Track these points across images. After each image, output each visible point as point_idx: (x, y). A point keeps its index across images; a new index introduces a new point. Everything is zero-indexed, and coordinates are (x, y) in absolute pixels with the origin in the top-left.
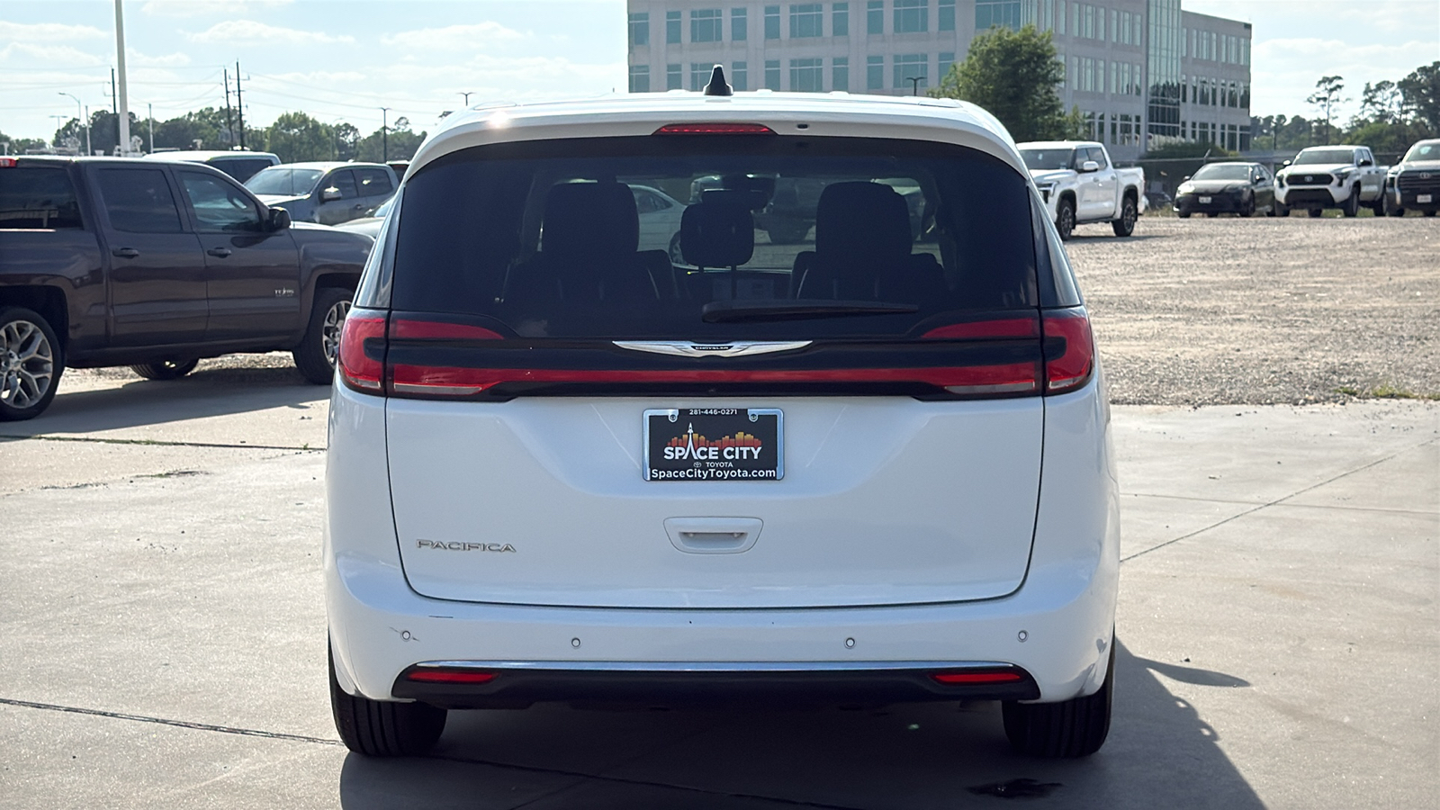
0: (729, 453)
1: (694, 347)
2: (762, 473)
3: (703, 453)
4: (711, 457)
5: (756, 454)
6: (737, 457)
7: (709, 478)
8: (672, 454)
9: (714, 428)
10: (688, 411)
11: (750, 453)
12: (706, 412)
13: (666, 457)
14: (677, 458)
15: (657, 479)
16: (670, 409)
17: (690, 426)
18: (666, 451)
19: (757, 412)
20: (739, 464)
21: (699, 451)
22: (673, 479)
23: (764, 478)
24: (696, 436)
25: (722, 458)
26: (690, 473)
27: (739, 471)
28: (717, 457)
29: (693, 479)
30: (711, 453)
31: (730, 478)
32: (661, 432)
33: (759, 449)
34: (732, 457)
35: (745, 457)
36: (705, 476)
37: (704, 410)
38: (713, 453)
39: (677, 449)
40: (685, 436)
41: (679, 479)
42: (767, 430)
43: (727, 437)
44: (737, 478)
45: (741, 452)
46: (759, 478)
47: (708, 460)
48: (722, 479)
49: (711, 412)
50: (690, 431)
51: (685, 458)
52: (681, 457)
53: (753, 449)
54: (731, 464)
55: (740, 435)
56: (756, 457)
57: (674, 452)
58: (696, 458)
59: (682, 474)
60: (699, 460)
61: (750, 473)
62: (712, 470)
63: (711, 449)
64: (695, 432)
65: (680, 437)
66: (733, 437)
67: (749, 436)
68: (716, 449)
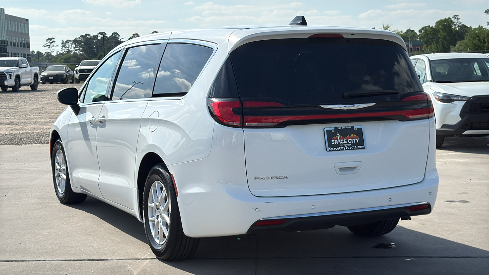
0: (350, 141)
1: (344, 106)
2: (361, 147)
3: (342, 141)
4: (345, 143)
5: (357, 140)
6: (352, 142)
7: (346, 150)
8: (334, 142)
9: (345, 133)
10: (337, 128)
11: (356, 140)
12: (342, 128)
13: (332, 143)
14: (335, 143)
15: (331, 151)
16: (331, 127)
17: (338, 133)
18: (332, 141)
19: (357, 127)
20: (353, 144)
21: (341, 141)
22: (336, 150)
23: (361, 148)
24: (340, 136)
25: (348, 143)
26: (340, 148)
27: (354, 147)
28: (346, 143)
29: (341, 150)
30: (344, 141)
31: (352, 149)
32: (330, 135)
33: (358, 139)
34: (351, 142)
35: (354, 142)
36: (345, 149)
37: (341, 127)
38: (345, 141)
39: (335, 140)
40: (337, 136)
41: (337, 150)
42: (359, 133)
43: (349, 136)
44: (354, 149)
45: (353, 140)
46: (360, 149)
47: (344, 144)
48: (349, 149)
49: (344, 128)
50: (338, 134)
51: (338, 143)
52: (336, 143)
53: (356, 139)
54: (351, 145)
55: (352, 135)
56: (358, 142)
57: (334, 141)
58: (341, 143)
59: (338, 149)
60: (342, 144)
61: (357, 147)
62: (346, 147)
63: (344, 140)
64: (339, 135)
65: (336, 137)
66: (350, 136)
67: (355, 135)
68: (346, 140)
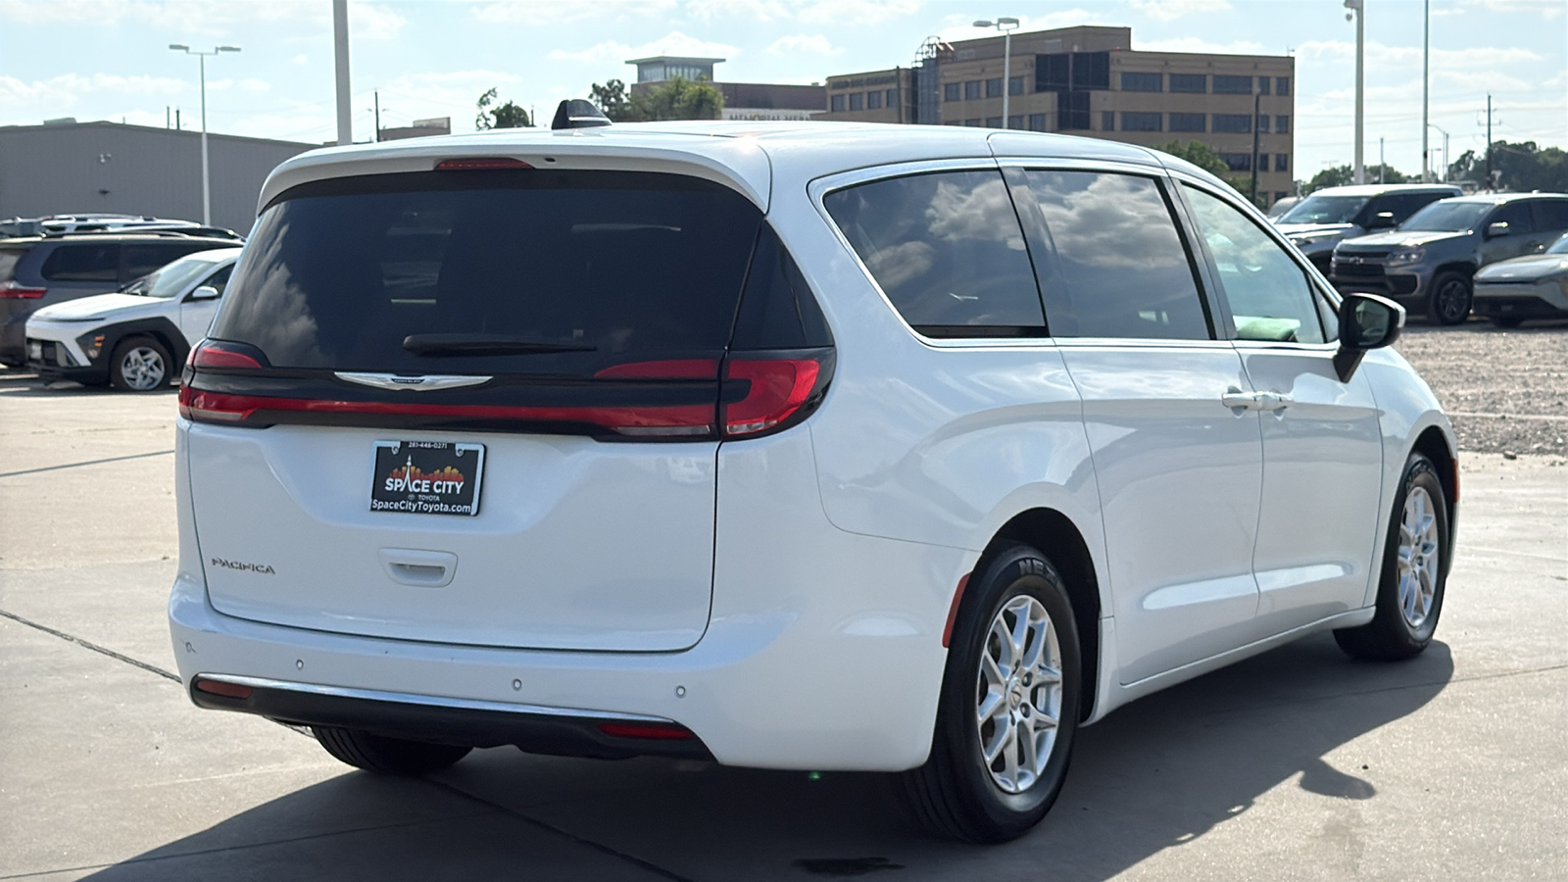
0: (439, 487)
1: (393, 380)
2: (460, 508)
3: (417, 486)
4: (423, 490)
5: (459, 487)
6: (444, 491)
7: (416, 511)
8: (392, 485)
9: (430, 461)
10: (408, 443)
11: (454, 487)
12: (422, 445)
13: (387, 488)
14: (396, 489)
15: (376, 509)
16: (392, 440)
17: (410, 458)
18: (388, 482)
19: (464, 447)
20: (447, 499)
21: (414, 483)
22: (388, 510)
23: (461, 514)
24: (413, 468)
25: (432, 492)
26: (403, 505)
27: (442, 505)
28: (427, 491)
29: (404, 511)
30: (424, 486)
31: (433, 512)
32: (386, 463)
33: (462, 484)
34: (440, 490)
35: (450, 491)
36: (414, 508)
37: (420, 443)
38: (425, 484)
39: (397, 481)
40: (404, 468)
41: (393, 510)
42: (467, 464)
43: (438, 471)
44: (439, 512)
45: (447, 486)
46: (456, 513)
47: (420, 493)
48: (427, 512)
49: (426, 445)
50: (409, 464)
51: (402, 490)
52: (399, 489)
53: (457, 484)
54: (438, 498)
55: (448, 469)
56: (458, 492)
57: (393, 483)
58: (411, 490)
59: (396, 505)
60: (413, 493)
61: (450, 507)
62: (420, 503)
63: (424, 482)
64: (413, 464)
65: (400, 469)
66: (442, 471)
67: (455, 471)
68: (429, 482)
